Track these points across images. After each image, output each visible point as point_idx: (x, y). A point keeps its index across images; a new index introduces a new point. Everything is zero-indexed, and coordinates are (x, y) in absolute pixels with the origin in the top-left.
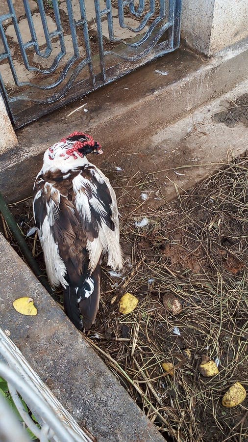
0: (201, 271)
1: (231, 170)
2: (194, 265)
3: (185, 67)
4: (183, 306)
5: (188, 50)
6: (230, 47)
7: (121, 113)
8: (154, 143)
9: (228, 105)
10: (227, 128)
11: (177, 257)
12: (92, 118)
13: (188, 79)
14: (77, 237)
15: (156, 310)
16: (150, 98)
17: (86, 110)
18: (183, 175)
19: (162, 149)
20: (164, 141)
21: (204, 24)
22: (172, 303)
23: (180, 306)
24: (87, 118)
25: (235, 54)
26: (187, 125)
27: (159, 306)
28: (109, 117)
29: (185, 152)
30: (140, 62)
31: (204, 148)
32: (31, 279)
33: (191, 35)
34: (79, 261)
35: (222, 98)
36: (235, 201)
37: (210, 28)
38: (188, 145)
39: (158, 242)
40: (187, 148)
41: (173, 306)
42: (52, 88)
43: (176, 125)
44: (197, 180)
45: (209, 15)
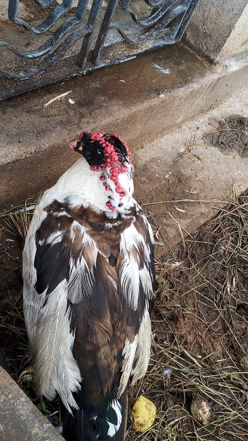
0: (224, 355)
1: (236, 211)
2: (215, 346)
3: (188, 68)
4: (213, 410)
5: (186, 47)
6: (234, 56)
7: (122, 116)
8: (141, 160)
9: (217, 125)
10: (221, 154)
11: (195, 333)
12: (82, 116)
13: (195, 86)
14: (114, 334)
15: (182, 420)
16: (155, 101)
17: (71, 102)
18: (184, 211)
19: (152, 170)
20: (153, 160)
21: (225, 21)
22: (200, 407)
23: (210, 411)
24: (76, 114)
25: (238, 66)
26: (176, 142)
27: (185, 414)
28: (108, 120)
29: (181, 179)
30: (137, 48)
31: (200, 177)
32: (32, 416)
33: (197, 28)
34: (110, 374)
35: (209, 115)
36: (243, 253)
37: (231, 28)
38: (182, 170)
39: (168, 310)
40: (182, 175)
41: (200, 412)
42: (34, 58)
43: (163, 140)
44: (202, 221)
45: (235, 12)
